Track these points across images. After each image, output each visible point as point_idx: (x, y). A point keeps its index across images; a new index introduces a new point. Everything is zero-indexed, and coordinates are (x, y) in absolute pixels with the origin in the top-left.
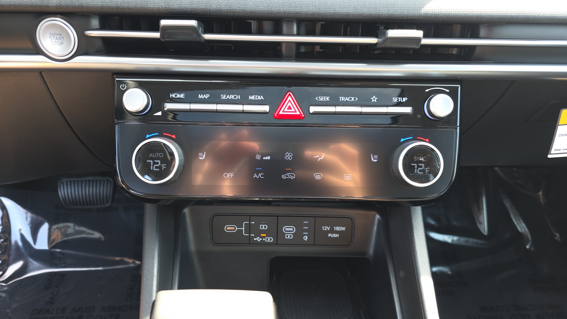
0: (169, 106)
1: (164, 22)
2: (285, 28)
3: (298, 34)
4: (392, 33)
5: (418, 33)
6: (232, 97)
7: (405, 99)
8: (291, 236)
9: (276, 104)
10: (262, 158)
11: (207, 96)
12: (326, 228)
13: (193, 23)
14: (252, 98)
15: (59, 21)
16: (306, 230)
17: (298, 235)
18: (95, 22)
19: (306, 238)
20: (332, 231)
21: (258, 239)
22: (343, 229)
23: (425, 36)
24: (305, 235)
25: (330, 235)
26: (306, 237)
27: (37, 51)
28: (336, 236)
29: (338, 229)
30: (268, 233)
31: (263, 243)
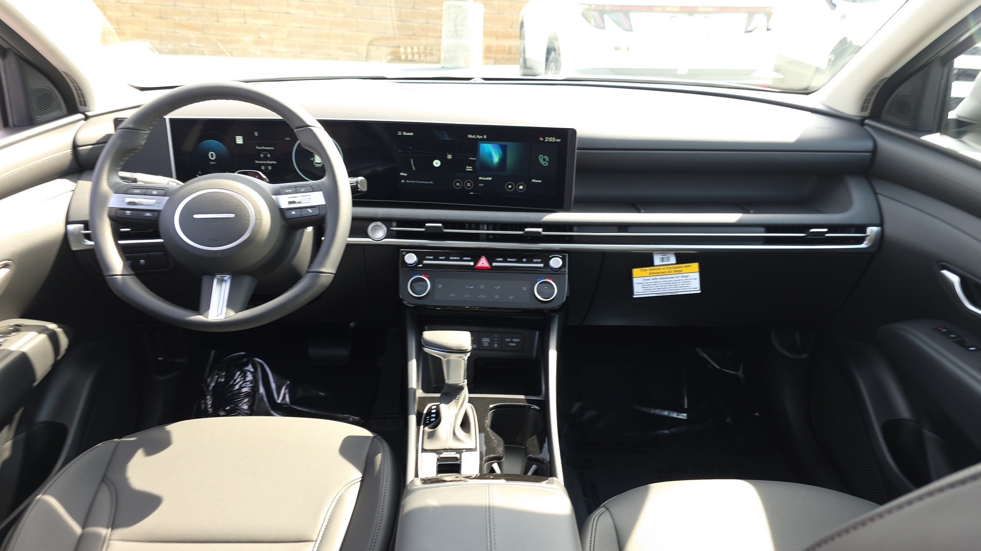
0: (425, 262)
1: (427, 225)
2: (481, 227)
3: (487, 230)
4: (527, 230)
5: (540, 230)
6: (455, 258)
7: (540, 260)
8: (487, 345)
9: (476, 263)
10: (469, 287)
11: (443, 258)
12: (508, 340)
13: (440, 225)
14: (465, 258)
15: (379, 223)
16: (496, 341)
17: (491, 343)
18: (394, 224)
19: (496, 346)
20: (512, 342)
22: (518, 340)
23: (544, 231)
24: (496, 344)
25: (510, 344)
27: (368, 237)
28: (514, 345)
29: (515, 340)
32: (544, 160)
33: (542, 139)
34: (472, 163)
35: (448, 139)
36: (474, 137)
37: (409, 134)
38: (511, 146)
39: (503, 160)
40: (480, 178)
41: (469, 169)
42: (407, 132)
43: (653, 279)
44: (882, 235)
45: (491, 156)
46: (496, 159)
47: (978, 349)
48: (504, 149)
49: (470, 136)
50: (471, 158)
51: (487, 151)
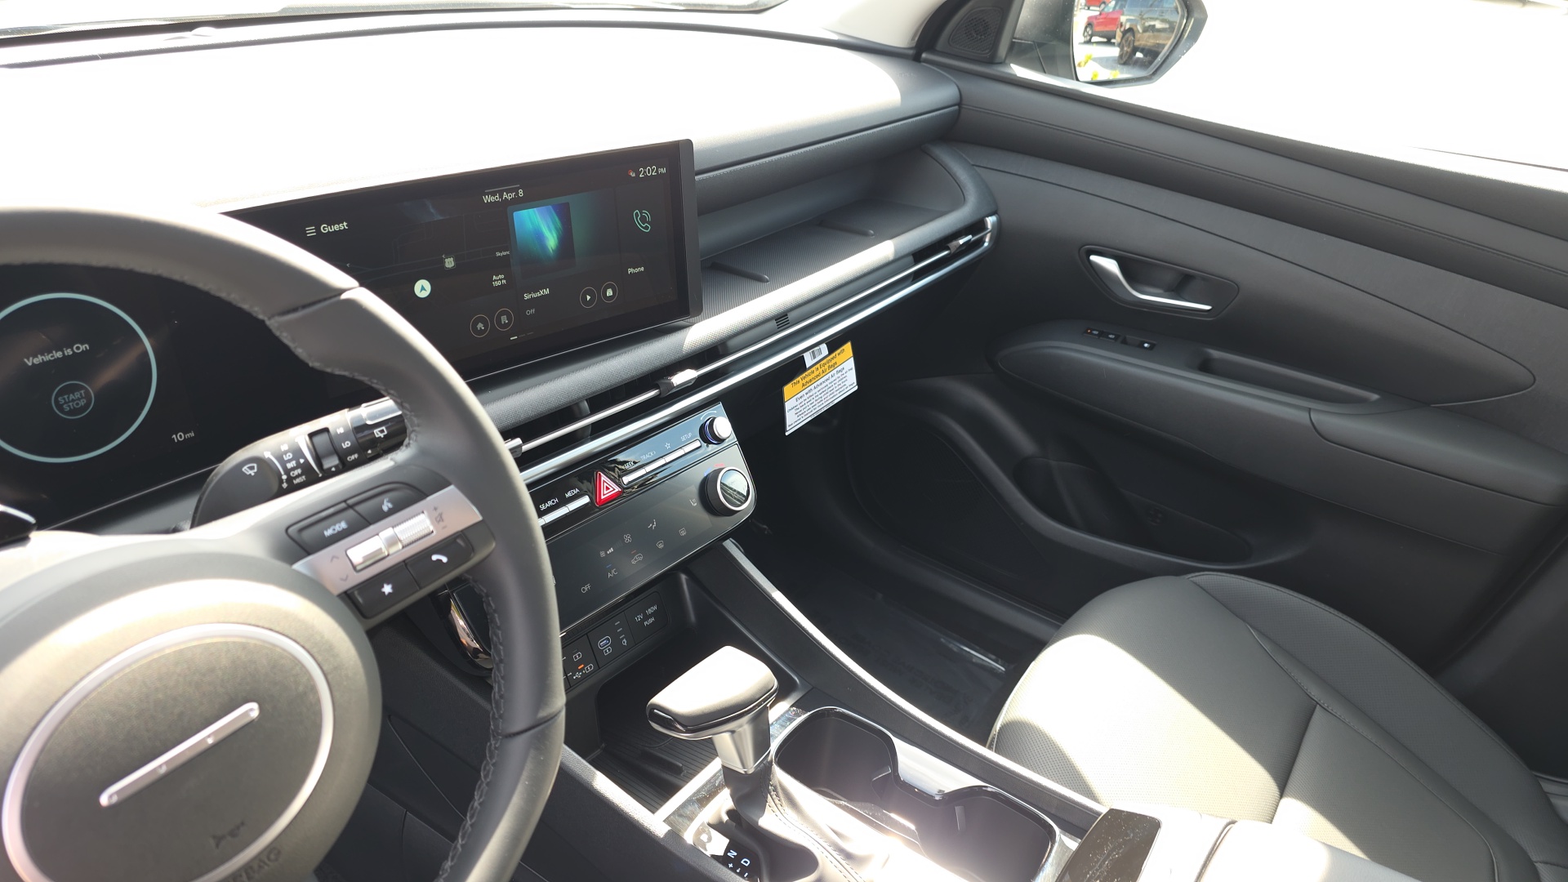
6: (550, 503)
8: (609, 650)
9: (594, 493)
10: (606, 553)
12: (639, 618)
14: (569, 495)
16: (621, 633)
17: (616, 644)
19: (625, 643)
20: (646, 617)
21: (578, 675)
22: (655, 608)
24: (623, 639)
25: (646, 623)
26: (625, 640)
28: (651, 620)
29: (650, 611)
30: (583, 661)
31: (585, 677)
32: (643, 219)
33: (633, 175)
34: (503, 266)
35: (441, 218)
36: (497, 198)
37: (336, 227)
38: (576, 201)
39: (566, 239)
40: (527, 297)
41: (498, 280)
42: (330, 224)
43: (807, 394)
44: (999, 226)
45: (540, 237)
46: (552, 241)
47: (1152, 347)
48: (564, 214)
49: (488, 199)
50: (498, 254)
51: (529, 226)
